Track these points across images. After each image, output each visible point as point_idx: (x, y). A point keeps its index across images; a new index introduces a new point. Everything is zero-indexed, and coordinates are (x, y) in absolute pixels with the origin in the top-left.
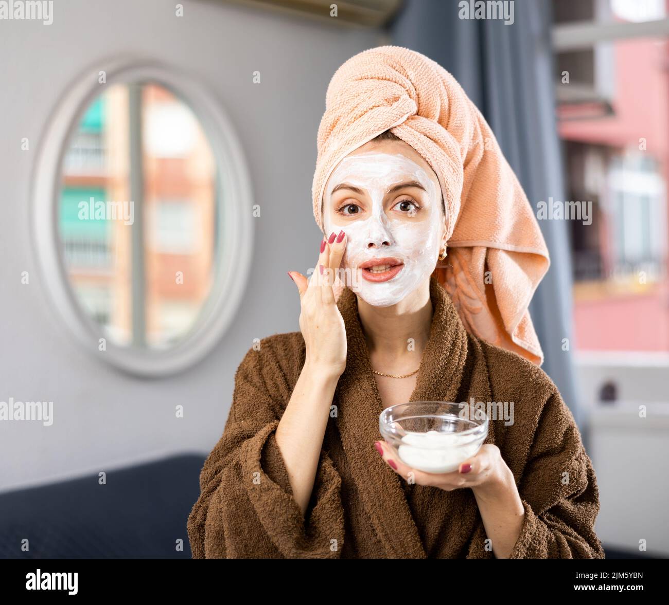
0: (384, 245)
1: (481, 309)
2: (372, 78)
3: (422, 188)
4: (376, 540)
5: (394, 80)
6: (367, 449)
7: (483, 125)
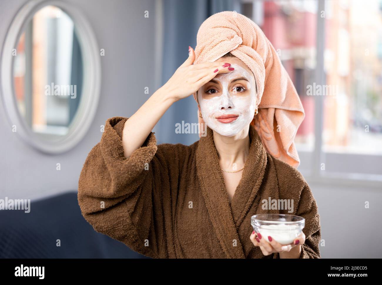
0: (229, 108)
1: (271, 138)
2: (220, 27)
3: (247, 80)
4: (222, 252)
5: (231, 27)
6: (218, 208)
7: (272, 49)
